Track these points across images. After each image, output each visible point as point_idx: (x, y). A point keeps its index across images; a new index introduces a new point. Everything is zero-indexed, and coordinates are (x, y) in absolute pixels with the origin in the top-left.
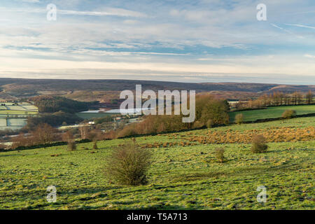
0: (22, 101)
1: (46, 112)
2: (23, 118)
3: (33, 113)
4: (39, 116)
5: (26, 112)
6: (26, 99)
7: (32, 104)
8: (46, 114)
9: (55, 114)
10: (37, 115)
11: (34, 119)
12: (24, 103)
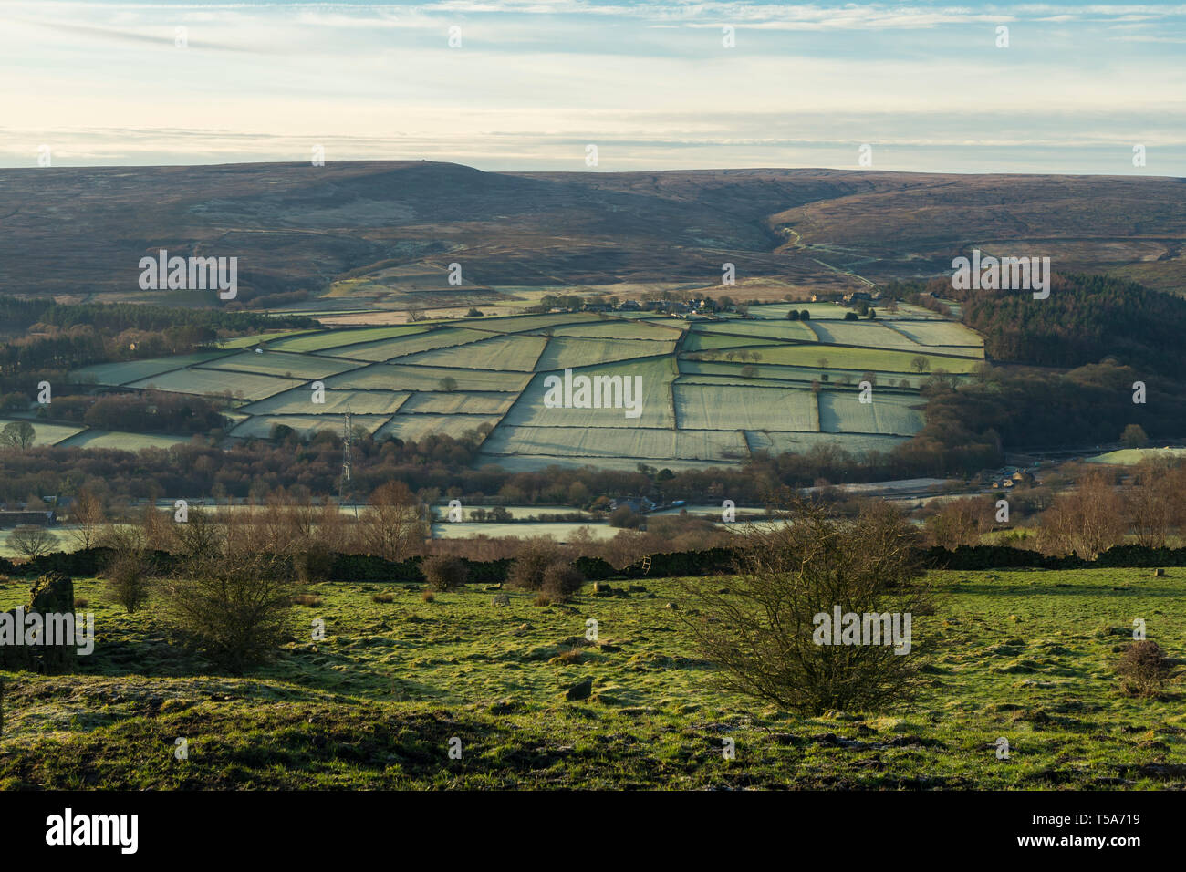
0: (892, 296)
1: (1032, 361)
2: (905, 391)
3: (955, 367)
4: (992, 387)
5: (921, 361)
6: (916, 287)
7: (948, 317)
8: (1031, 375)
9: (1077, 375)
10: (981, 376)
11: (964, 399)
12: (904, 309)
